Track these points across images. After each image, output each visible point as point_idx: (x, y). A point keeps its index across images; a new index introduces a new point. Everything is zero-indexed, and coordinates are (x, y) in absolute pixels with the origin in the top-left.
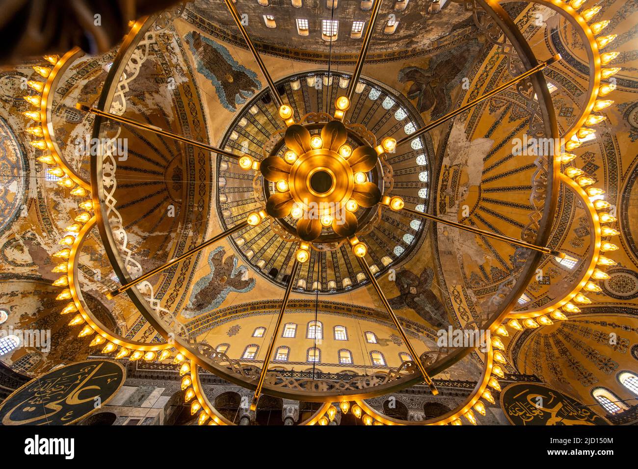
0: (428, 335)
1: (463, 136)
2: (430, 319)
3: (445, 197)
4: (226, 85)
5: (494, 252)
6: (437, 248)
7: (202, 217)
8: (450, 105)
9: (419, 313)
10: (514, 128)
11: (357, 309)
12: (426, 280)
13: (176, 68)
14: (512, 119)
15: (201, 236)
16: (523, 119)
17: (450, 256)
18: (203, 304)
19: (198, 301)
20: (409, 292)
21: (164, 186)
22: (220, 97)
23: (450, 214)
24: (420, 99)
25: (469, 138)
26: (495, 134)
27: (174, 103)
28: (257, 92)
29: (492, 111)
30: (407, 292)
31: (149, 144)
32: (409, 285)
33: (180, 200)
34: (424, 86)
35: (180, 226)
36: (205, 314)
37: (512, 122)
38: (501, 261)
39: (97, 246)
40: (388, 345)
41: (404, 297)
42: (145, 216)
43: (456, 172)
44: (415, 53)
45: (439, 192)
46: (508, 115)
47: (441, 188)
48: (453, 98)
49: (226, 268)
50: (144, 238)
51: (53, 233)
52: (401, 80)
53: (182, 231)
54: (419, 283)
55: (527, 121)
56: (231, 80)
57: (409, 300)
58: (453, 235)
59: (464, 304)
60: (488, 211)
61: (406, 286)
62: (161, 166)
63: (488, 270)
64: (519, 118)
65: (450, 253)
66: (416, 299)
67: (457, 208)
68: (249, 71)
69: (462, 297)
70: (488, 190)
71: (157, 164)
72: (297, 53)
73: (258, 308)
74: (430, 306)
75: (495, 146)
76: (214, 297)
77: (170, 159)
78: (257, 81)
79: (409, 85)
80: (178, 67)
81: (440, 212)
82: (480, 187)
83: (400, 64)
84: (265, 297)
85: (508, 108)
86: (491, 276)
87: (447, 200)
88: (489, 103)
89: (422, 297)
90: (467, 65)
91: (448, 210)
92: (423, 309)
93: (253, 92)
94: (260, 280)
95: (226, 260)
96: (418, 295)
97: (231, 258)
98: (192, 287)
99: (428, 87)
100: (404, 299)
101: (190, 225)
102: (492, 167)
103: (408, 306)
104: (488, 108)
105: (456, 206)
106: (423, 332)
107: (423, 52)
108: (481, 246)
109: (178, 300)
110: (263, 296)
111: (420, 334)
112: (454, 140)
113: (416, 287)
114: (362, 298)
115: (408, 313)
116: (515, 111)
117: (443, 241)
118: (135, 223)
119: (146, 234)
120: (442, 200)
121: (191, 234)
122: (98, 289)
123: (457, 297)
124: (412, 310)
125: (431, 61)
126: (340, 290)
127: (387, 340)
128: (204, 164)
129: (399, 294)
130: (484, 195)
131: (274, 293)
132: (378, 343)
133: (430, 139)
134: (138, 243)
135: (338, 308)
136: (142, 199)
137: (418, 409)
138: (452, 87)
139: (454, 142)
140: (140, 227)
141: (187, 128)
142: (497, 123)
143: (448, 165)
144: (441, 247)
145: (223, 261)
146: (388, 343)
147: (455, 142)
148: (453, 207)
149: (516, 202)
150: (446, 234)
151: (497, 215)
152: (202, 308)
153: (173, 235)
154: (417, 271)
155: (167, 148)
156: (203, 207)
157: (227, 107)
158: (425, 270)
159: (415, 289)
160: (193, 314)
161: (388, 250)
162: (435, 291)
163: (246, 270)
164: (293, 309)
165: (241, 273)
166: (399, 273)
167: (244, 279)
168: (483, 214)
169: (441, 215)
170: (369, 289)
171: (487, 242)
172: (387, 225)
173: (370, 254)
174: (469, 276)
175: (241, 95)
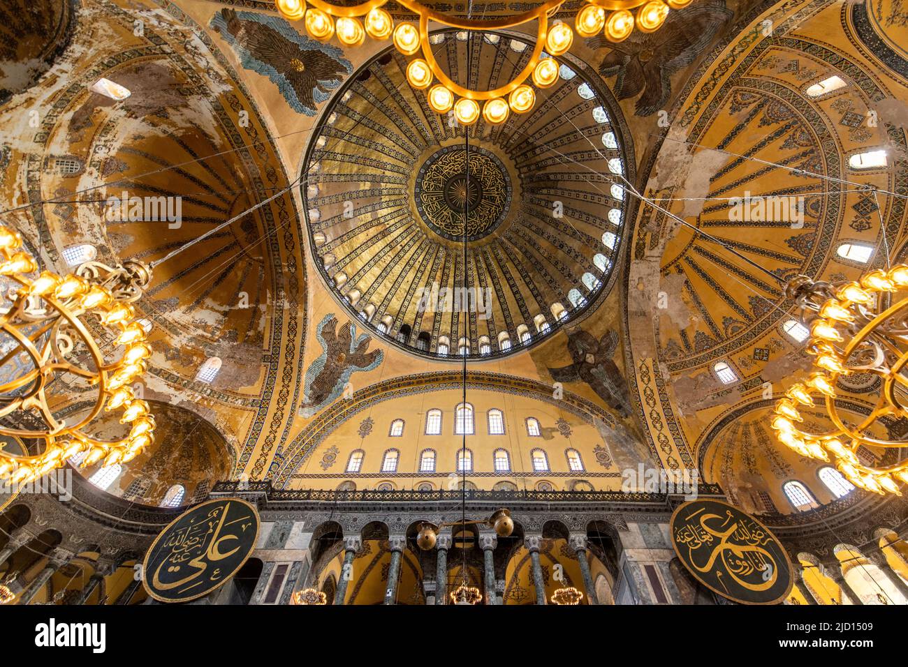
0: (603, 420)
1: (683, 147)
3: (645, 235)
4: (293, 77)
5: (704, 312)
6: (626, 306)
7: (296, 280)
8: (668, 96)
9: (595, 389)
10: (766, 136)
11: (517, 382)
12: (608, 346)
13: (208, 73)
14: (764, 122)
15: (301, 308)
16: (782, 124)
17: (642, 318)
18: (322, 395)
19: (314, 393)
20: (585, 361)
21: (232, 240)
22: (287, 99)
24: (619, 78)
25: (692, 150)
26: (734, 143)
27: (218, 121)
29: (733, 109)
30: (581, 360)
31: (193, 179)
32: (585, 351)
33: (261, 258)
34: (628, 58)
35: (269, 295)
36: (327, 407)
37: (765, 127)
38: (711, 323)
39: (168, 338)
40: (553, 437)
41: (578, 367)
42: (217, 283)
45: (637, 227)
46: (761, 115)
47: (641, 222)
48: (673, 85)
49: (342, 341)
50: (225, 314)
51: (108, 336)
53: (274, 302)
54: (599, 349)
55: (788, 127)
56: (301, 69)
57: (584, 370)
58: (650, 288)
59: (653, 385)
60: (706, 254)
61: (581, 352)
62: (220, 210)
63: (691, 336)
64: (777, 121)
65: (644, 314)
66: (593, 370)
67: (660, 250)
69: (652, 374)
70: (710, 224)
71: (214, 208)
73: (391, 387)
74: (609, 381)
75: (731, 161)
76: (333, 383)
77: (232, 199)
78: (344, 61)
79: (604, 51)
80: (212, 72)
81: (636, 257)
82: (699, 218)
84: (398, 372)
85: (761, 106)
86: (693, 345)
87: (648, 239)
88: (732, 99)
89: (601, 368)
90: (703, 38)
91: (647, 252)
92: (601, 384)
93: (340, 79)
94: (392, 352)
95: (340, 330)
96: (595, 365)
97: (346, 327)
98: (304, 377)
99: (635, 62)
100: (578, 371)
101: (283, 293)
102: (722, 191)
103: (582, 378)
104: (729, 105)
105: (660, 246)
106: (597, 415)
108: (686, 303)
109: (290, 398)
110: (396, 371)
112: (668, 152)
113: (594, 355)
114: (524, 368)
115: (581, 388)
116: (772, 109)
117: (635, 299)
118: (206, 294)
119: (226, 308)
120: (640, 239)
121: (287, 305)
122: (189, 398)
123: (645, 374)
124: (586, 384)
126: (496, 354)
127: (553, 430)
128: (284, 204)
129: (571, 362)
130: (704, 230)
131: (409, 366)
132: (541, 435)
133: (630, 144)
134: (219, 322)
135: (493, 380)
136: (207, 261)
137: (580, 530)
138: (675, 67)
139: (668, 155)
140: (214, 299)
141: (246, 155)
142: (739, 128)
143: (655, 189)
144: (632, 307)
145: (337, 333)
146: (554, 434)
147: (670, 155)
148: (656, 248)
149: (747, 242)
150: (641, 287)
151: (717, 260)
152: (322, 401)
153: (262, 307)
154: (597, 332)
155: (223, 183)
156: (294, 265)
157: (302, 111)
158: (608, 332)
159: (593, 357)
160: (312, 410)
161: (560, 294)
162: (618, 363)
163: (369, 340)
164: (436, 384)
165: (363, 345)
166: (572, 335)
167: (368, 352)
168: (697, 258)
169: (637, 261)
170: (532, 355)
171: (696, 298)
172: (560, 254)
173: (535, 297)
174: (664, 345)
175: (320, 88)
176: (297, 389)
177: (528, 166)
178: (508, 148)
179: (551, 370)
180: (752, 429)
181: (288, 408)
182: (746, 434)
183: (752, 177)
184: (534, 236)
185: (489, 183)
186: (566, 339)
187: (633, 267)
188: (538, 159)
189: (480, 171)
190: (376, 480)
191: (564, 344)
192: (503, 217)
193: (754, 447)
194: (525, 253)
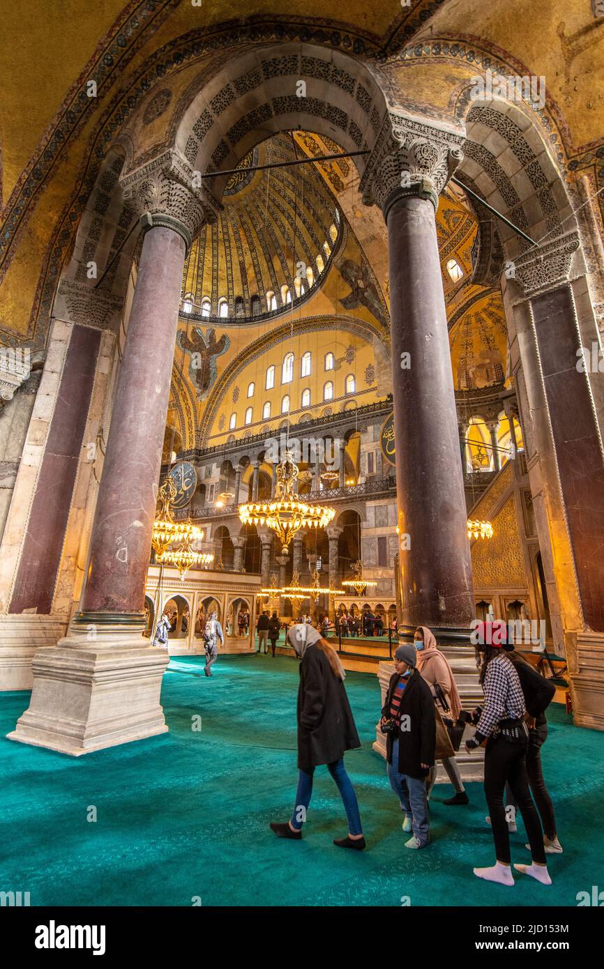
3: (331, 167)
6: (356, 239)
9: (370, 311)
17: (375, 241)
18: (206, 383)
19: (201, 384)
20: (358, 287)
23: (350, 185)
30: (356, 287)
32: (356, 279)
36: (213, 389)
40: (341, 366)
41: (356, 293)
45: (319, 167)
49: (197, 343)
54: (363, 274)
57: (360, 296)
58: (368, 211)
61: (353, 280)
65: (374, 238)
66: (366, 294)
67: (356, 171)
73: (244, 357)
76: (208, 373)
81: (338, 190)
84: (245, 344)
87: (336, 171)
89: (369, 291)
91: (345, 181)
94: (231, 331)
95: (192, 337)
96: (366, 289)
97: (194, 332)
98: (188, 379)
100: (357, 297)
103: (361, 303)
105: (352, 168)
109: (188, 396)
110: (242, 344)
111: (374, 335)
113: (362, 280)
114: (321, 306)
115: (363, 312)
117: (359, 227)
120: (329, 174)
124: (365, 308)
127: (343, 359)
129: (351, 291)
131: (249, 336)
132: (333, 367)
135: (308, 323)
144: (360, 237)
145: (190, 339)
146: (344, 363)
148: (350, 172)
150: (358, 214)
152: (207, 386)
154: (356, 260)
159: (361, 282)
160: (204, 395)
163: (213, 332)
164: (272, 341)
165: (212, 338)
166: (342, 267)
167: (218, 340)
169: (341, 194)
170: (324, 292)
173: (317, 222)
176: (189, 390)
179: (341, 301)
180: (484, 315)
181: (190, 402)
182: (480, 320)
186: (339, 271)
187: (341, 200)
190: (243, 431)
191: (339, 276)
193: (491, 328)
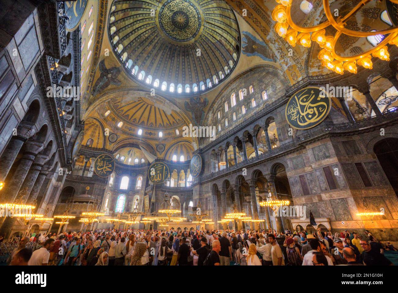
0: (89, 87)
1: (175, 110)
2: (96, 85)
4: (254, 43)
8: (187, 110)
9: (98, 80)
10: (170, 122)
11: (99, 47)
12: (115, 82)
14: (173, 122)
17: (126, 94)
20: (108, 74)
25: (173, 110)
26: (171, 117)
28: (242, 49)
29: (179, 120)
30: (109, 72)
32: (112, 74)
38: (122, 107)
43: (162, 102)
44: (210, 110)
46: (175, 122)
48: (189, 112)
52: (205, 99)
55: (171, 125)
56: (254, 47)
57: (105, 74)
59: (104, 99)
60: (143, 106)
61: (112, 72)
63: (119, 104)
64: (173, 124)
65: (128, 94)
66: (105, 77)
68: (251, 56)
69: (108, 98)
70: (151, 107)
72: (241, 76)
74: (102, 84)
75: (167, 115)
78: (245, 54)
79: (202, 100)
82: (153, 106)
83: (210, 102)
86: (115, 105)
89: (107, 80)
90: (196, 122)
91: (147, 95)
92: (100, 81)
93: (243, 48)
96: (107, 78)
100: (105, 72)
102: (159, 111)
103: (102, 74)
106: (89, 84)
107: (208, 113)
111: (88, 82)
113: (111, 77)
115: (98, 74)
116: (176, 124)
117: (133, 92)
123: (108, 97)
124: (99, 76)
125: (205, 112)
126: (111, 37)
129: (108, 68)
130: (149, 106)
138: (192, 114)
142: (174, 119)
143: (166, 101)
147: (173, 107)
151: (140, 108)
154: (120, 77)
158: (120, 82)
159: (110, 76)
162: (110, 87)
168: (142, 104)
171: (130, 104)
172: (145, 55)
173: (130, 44)
174: (117, 99)
175: (246, 43)
177: (180, 51)
178: (189, 47)
179: (104, 61)
183: (161, 117)
184: (153, 44)
185: (180, 33)
186: (118, 66)
187: (144, 92)
188: (181, 56)
189: (185, 32)
191: (116, 66)
192: (164, 32)
194: (147, 38)
